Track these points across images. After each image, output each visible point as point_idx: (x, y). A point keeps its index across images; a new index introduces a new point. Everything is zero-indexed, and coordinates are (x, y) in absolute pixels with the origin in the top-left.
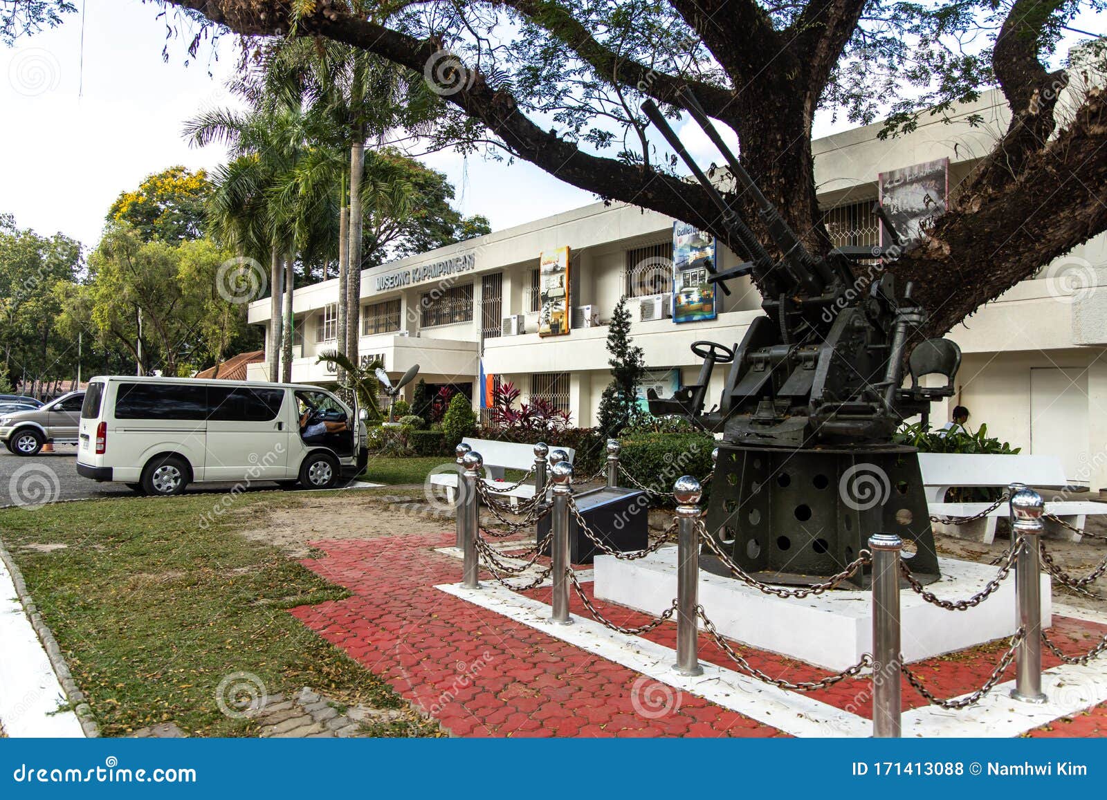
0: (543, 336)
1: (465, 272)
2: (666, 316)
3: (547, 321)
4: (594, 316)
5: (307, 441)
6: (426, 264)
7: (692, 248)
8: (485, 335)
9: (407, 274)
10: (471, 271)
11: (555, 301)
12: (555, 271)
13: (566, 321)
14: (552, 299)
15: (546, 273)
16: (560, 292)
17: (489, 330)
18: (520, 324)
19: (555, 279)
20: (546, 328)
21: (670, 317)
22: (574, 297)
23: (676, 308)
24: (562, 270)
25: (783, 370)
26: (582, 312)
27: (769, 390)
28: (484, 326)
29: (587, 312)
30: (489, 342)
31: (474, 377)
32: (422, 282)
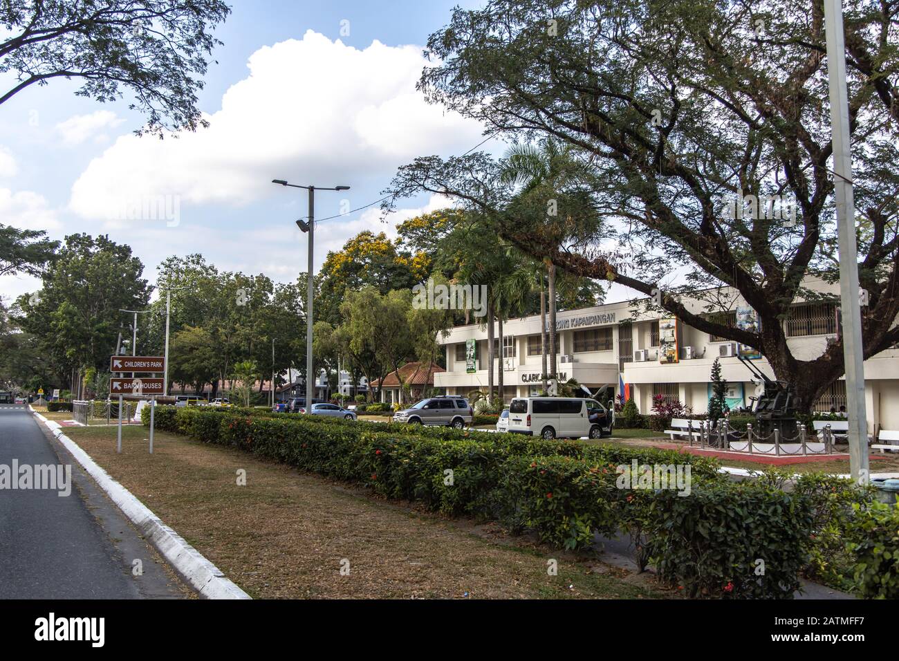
0: (662, 363)
1: (609, 323)
2: (734, 355)
3: (665, 355)
4: (692, 353)
5: (591, 421)
6: (582, 316)
7: (747, 322)
8: (622, 361)
9: (567, 321)
10: (613, 323)
11: (670, 344)
12: (668, 327)
13: (676, 355)
14: (667, 343)
15: (663, 328)
16: (673, 339)
17: (624, 357)
18: (646, 355)
19: (669, 332)
20: (665, 359)
21: (736, 355)
22: (680, 342)
23: (739, 352)
24: (673, 327)
25: (767, 404)
26: (685, 350)
27: (765, 408)
28: (621, 354)
29: (688, 350)
30: (626, 365)
31: (616, 385)
32: (578, 327)
